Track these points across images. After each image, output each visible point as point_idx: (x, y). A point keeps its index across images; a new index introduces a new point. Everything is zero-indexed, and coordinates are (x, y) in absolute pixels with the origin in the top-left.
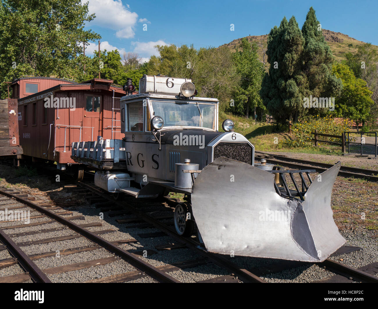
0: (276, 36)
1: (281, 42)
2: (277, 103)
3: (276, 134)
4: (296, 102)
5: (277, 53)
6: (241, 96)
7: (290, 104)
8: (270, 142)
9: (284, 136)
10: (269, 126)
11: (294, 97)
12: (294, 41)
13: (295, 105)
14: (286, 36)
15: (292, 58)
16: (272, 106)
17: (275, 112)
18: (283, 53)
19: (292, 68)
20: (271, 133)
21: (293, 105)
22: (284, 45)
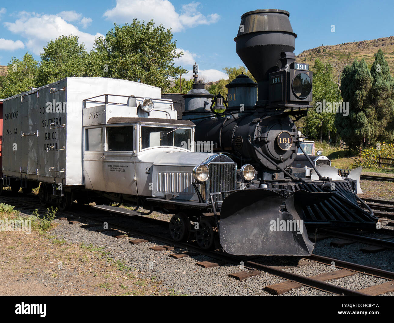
0: (349, 74)
1: (352, 80)
2: (349, 132)
3: (348, 158)
4: (366, 131)
5: (349, 89)
6: (314, 120)
7: (360, 133)
8: (342, 164)
9: (355, 160)
10: (342, 152)
11: (364, 127)
12: (363, 81)
13: (365, 134)
14: (356, 76)
15: (362, 94)
16: (344, 134)
17: (347, 139)
18: (354, 90)
19: (362, 103)
20: (344, 157)
21: (362, 134)
22: (355, 84)
